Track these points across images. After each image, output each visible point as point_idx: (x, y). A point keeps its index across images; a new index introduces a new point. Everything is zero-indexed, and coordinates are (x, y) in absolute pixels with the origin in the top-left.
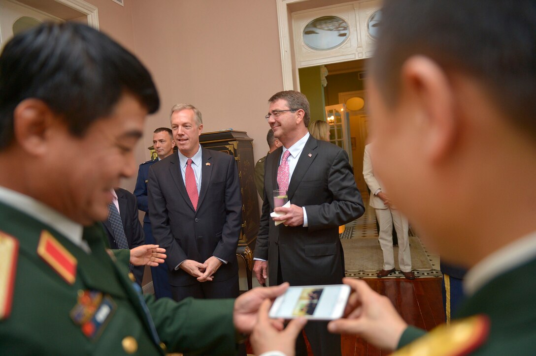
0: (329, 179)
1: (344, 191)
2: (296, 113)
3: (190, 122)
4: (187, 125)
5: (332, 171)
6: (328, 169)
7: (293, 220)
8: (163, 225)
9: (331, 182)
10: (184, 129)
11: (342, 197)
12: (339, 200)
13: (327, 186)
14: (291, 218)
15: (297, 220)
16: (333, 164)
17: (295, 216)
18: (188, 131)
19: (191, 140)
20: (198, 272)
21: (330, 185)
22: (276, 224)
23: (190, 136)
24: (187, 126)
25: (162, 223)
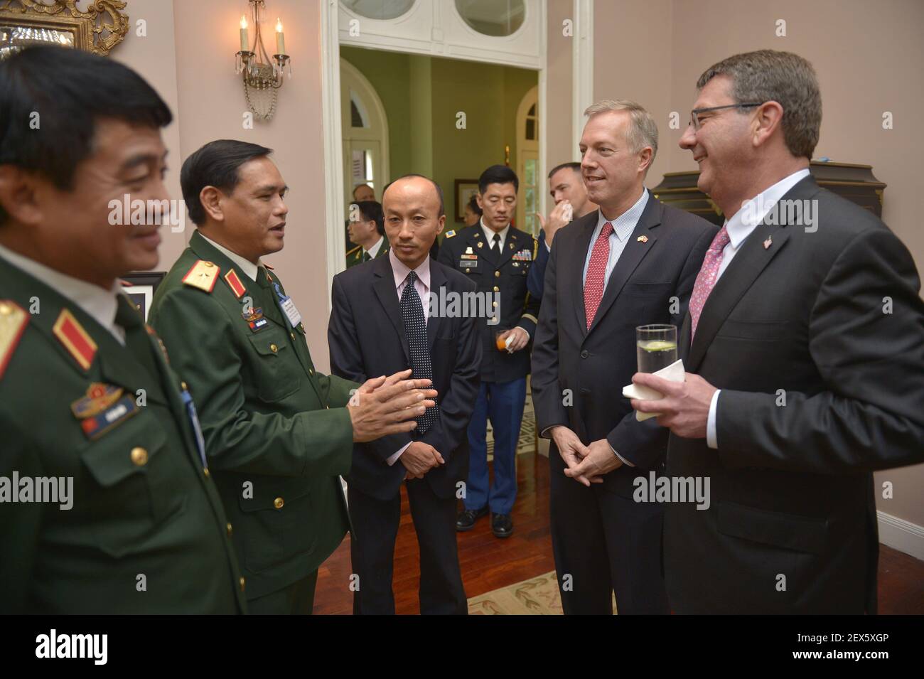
0: (814, 325)
1: (858, 372)
2: (753, 115)
3: (612, 140)
4: (606, 146)
5: (821, 298)
6: (810, 292)
7: (679, 420)
8: (546, 347)
9: (817, 331)
10: (595, 154)
11: (849, 388)
12: (840, 396)
13: (807, 344)
14: (673, 413)
15: (687, 424)
16: (827, 279)
17: (685, 411)
18: (604, 160)
19: (610, 180)
20: (569, 457)
21: (813, 342)
22: (639, 416)
23: (610, 172)
24: (604, 150)
25: (545, 343)
